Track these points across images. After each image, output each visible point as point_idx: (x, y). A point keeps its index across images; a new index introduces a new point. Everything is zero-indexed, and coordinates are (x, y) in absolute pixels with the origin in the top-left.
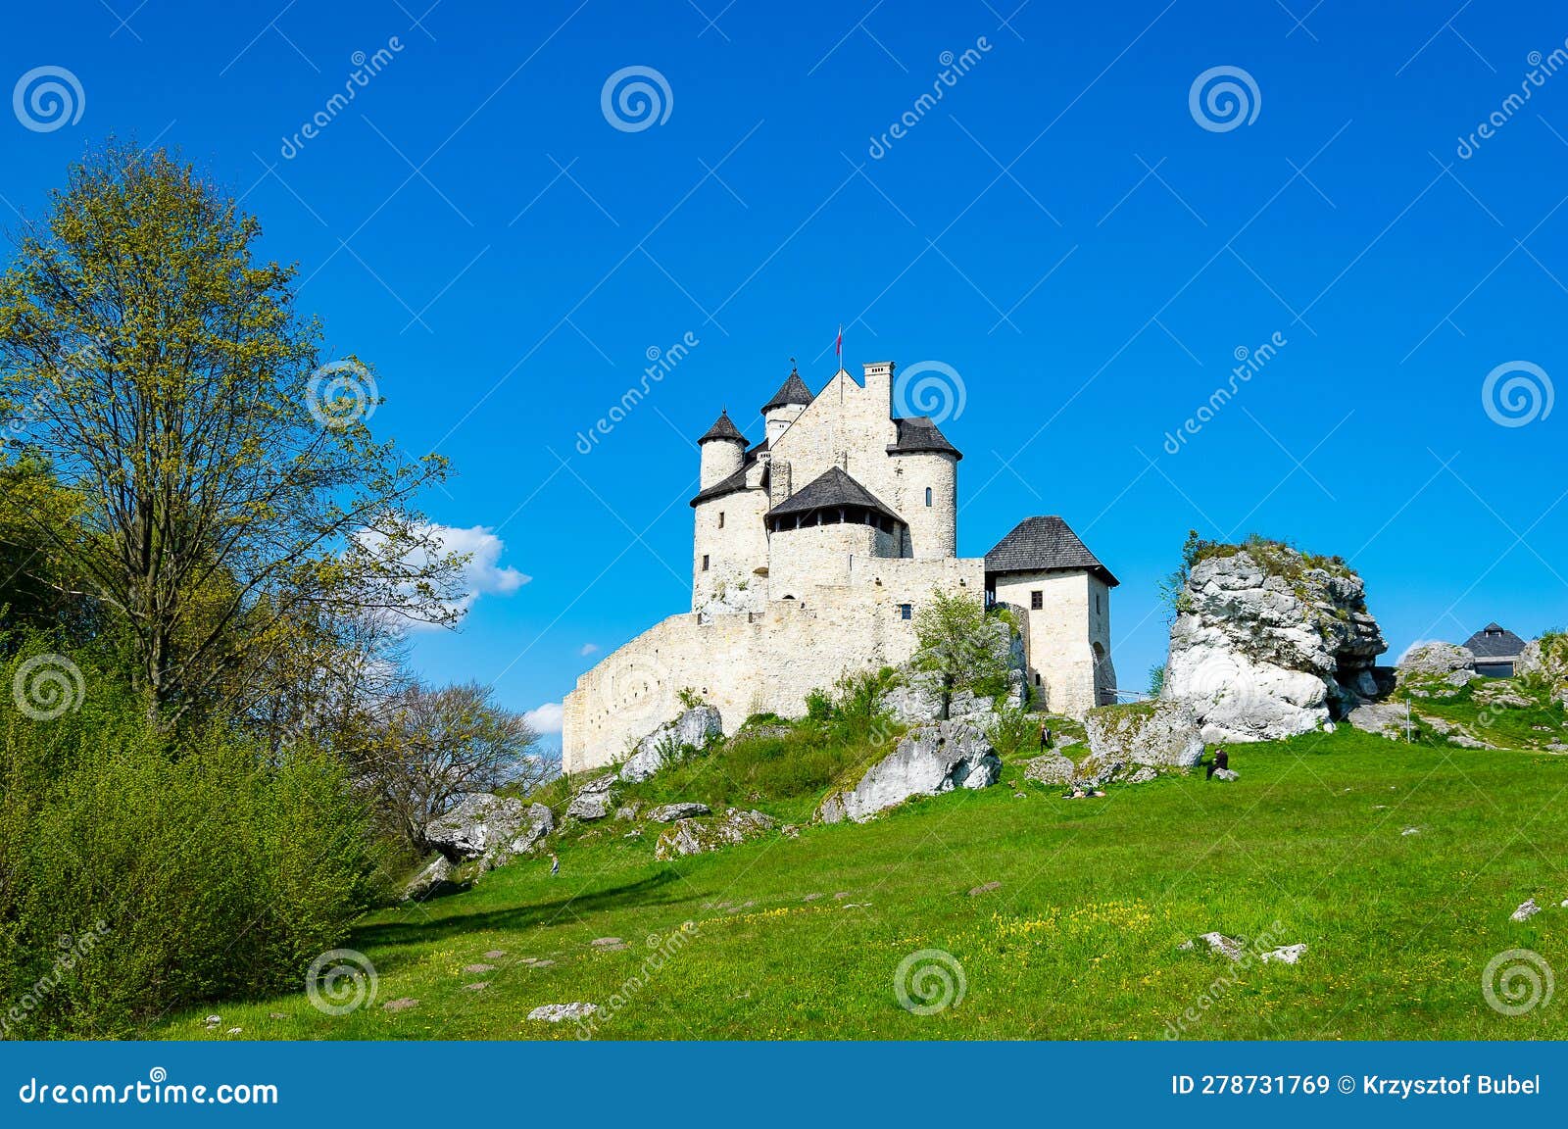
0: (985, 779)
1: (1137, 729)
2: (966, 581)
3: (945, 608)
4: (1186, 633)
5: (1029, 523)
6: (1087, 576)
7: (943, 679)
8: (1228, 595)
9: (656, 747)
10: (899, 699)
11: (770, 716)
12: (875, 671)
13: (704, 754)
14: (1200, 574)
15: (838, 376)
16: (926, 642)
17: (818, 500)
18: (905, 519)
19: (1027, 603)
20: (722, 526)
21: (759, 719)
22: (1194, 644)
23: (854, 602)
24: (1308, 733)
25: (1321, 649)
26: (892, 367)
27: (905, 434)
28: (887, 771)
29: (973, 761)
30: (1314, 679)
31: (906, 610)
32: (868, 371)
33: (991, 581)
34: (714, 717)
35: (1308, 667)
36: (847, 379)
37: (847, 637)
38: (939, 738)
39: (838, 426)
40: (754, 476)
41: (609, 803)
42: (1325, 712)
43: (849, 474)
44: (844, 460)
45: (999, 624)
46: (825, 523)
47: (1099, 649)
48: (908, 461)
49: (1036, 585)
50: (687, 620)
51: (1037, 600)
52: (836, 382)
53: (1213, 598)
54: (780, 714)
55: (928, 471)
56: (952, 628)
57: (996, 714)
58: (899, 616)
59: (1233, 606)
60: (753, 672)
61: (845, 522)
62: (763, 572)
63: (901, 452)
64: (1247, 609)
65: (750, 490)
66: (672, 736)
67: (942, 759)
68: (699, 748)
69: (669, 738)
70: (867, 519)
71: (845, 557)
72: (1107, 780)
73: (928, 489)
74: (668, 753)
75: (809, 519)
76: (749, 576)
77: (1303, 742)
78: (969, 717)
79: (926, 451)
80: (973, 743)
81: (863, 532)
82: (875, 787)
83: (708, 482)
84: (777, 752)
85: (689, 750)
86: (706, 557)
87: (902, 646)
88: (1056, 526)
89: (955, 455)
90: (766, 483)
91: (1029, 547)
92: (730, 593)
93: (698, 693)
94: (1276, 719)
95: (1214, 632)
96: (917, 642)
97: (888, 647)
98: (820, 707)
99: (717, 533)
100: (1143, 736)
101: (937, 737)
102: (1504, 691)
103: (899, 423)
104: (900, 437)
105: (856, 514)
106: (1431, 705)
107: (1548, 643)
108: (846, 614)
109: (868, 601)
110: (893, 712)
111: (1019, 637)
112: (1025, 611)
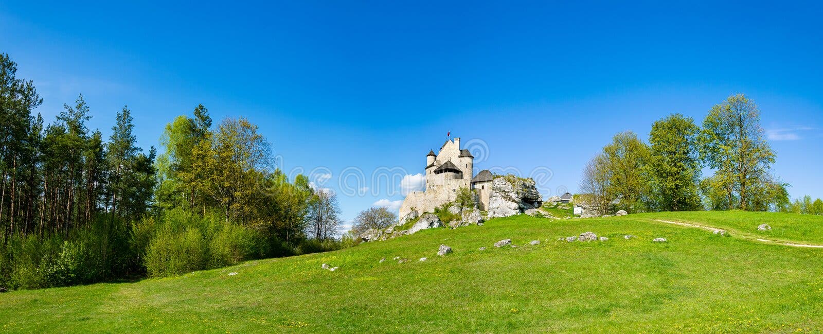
2: (466, 183)
4: (492, 194)
7: (461, 204)
8: (499, 186)
10: (452, 208)
12: (448, 203)
14: (494, 182)
15: (449, 141)
16: (458, 196)
17: (445, 167)
18: (462, 171)
19: (481, 188)
20: (430, 173)
21: (425, 212)
22: (494, 197)
23: (444, 188)
24: (514, 215)
25: (517, 197)
26: (460, 139)
27: (463, 153)
28: (417, 224)
29: (435, 222)
30: (515, 204)
31: (454, 190)
32: (455, 140)
33: (474, 183)
34: (417, 212)
35: (514, 201)
36: (451, 142)
37: (443, 196)
39: (449, 152)
40: (435, 163)
42: (518, 211)
43: (451, 162)
44: (450, 159)
45: (473, 192)
46: (445, 172)
48: (462, 159)
49: (483, 184)
51: (483, 187)
52: (449, 143)
53: (497, 187)
54: (429, 212)
55: (467, 160)
56: (463, 194)
59: (500, 188)
60: (424, 203)
63: (461, 157)
64: (503, 189)
65: (435, 166)
67: (428, 222)
69: (408, 217)
70: (453, 171)
71: (446, 179)
72: (460, 226)
73: (467, 164)
74: (407, 220)
75: (442, 171)
77: (513, 217)
79: (466, 156)
80: (435, 218)
81: (453, 174)
82: (415, 228)
83: (428, 164)
85: (411, 219)
86: (428, 179)
87: (453, 197)
88: (487, 172)
89: (472, 157)
91: (482, 176)
94: (507, 212)
95: (498, 194)
96: (456, 196)
97: (451, 197)
98: (437, 210)
100: (470, 216)
101: (428, 217)
102: (564, 206)
103: (461, 151)
104: (461, 154)
105: (450, 171)
106: (547, 209)
107: (575, 196)
108: (443, 191)
109: (447, 188)
110: (451, 211)
111: (478, 195)
112: (480, 190)
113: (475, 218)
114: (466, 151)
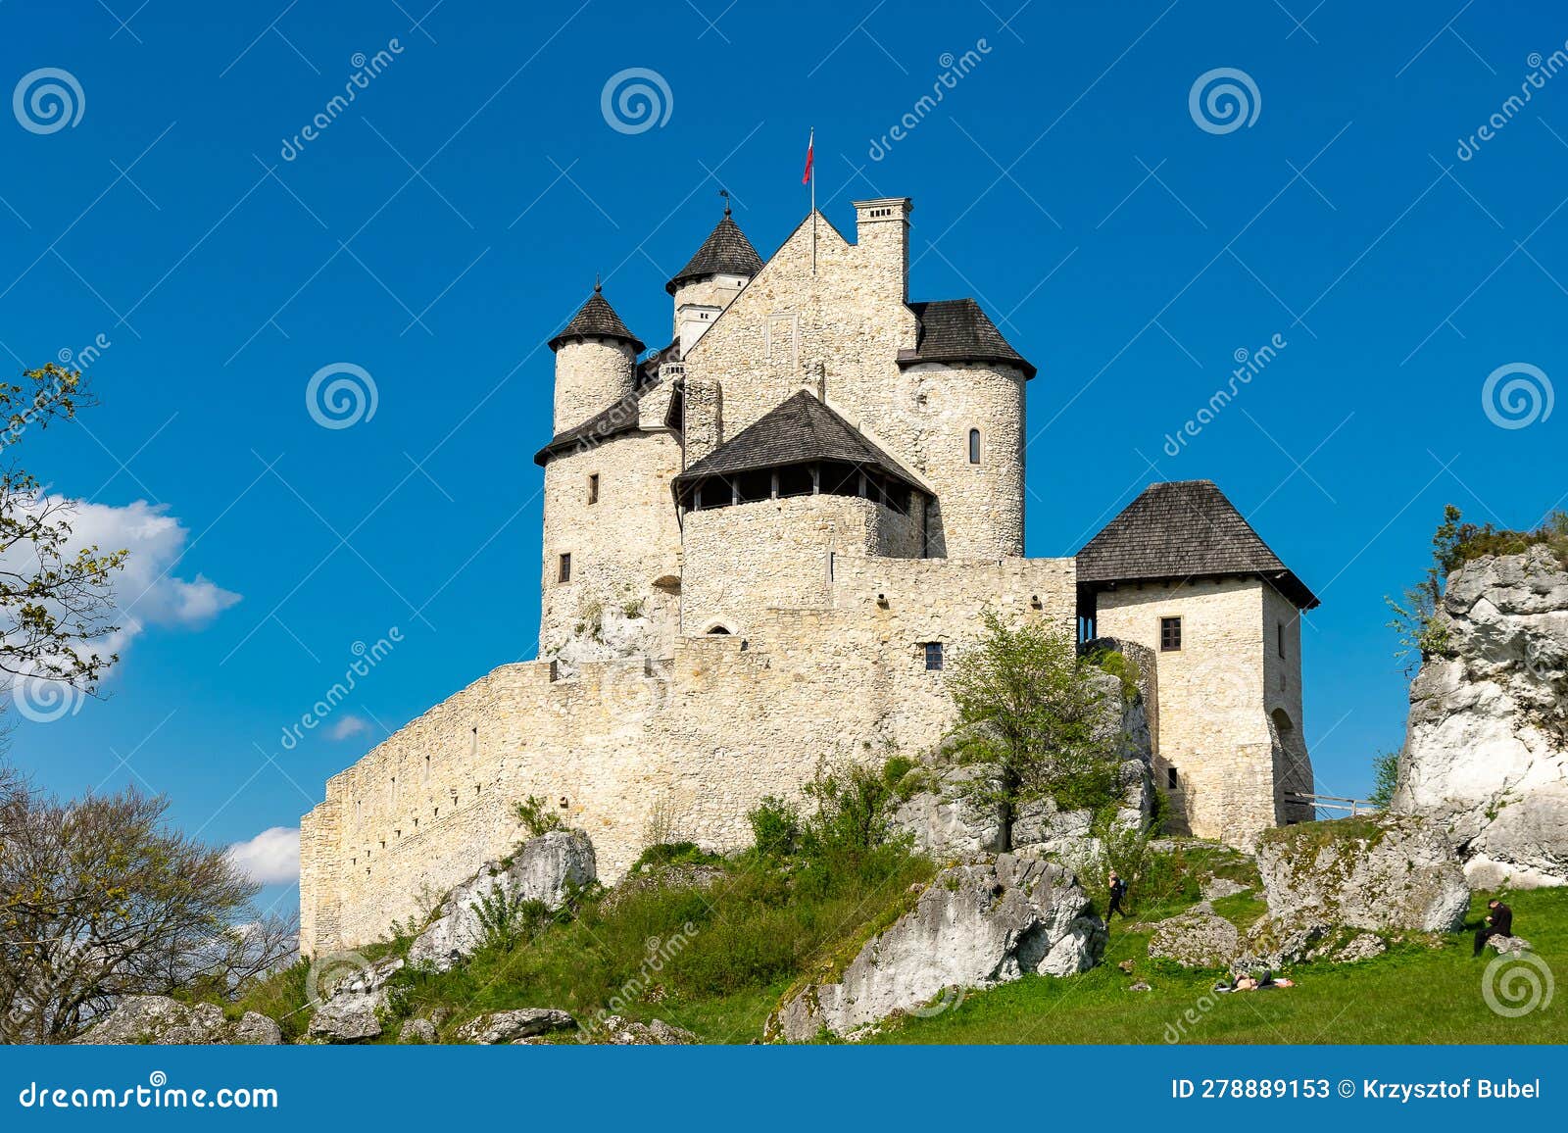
0: (1076, 959)
1: (1350, 866)
2: (1043, 599)
3: (1005, 649)
4: (1437, 692)
5: (1158, 493)
6: (1260, 589)
7: (1000, 778)
8: (1512, 625)
9: (474, 906)
10: (921, 815)
11: (685, 848)
12: (876, 764)
13: (566, 920)
14: (1463, 586)
15: (808, 225)
16: (970, 711)
17: (773, 451)
18: (931, 486)
19: (1152, 639)
20: (594, 500)
21: (665, 853)
22: (1453, 712)
23: (837, 637)
26: (909, 208)
27: (933, 331)
28: (901, 947)
29: (1056, 925)
31: (933, 653)
32: (863, 215)
33: (1088, 600)
34: (581, 852)
36: (826, 230)
37: (826, 704)
38: (993, 885)
39: (809, 314)
40: (653, 408)
41: (388, 1010)
43: (829, 403)
44: (819, 378)
45: (1102, 678)
46: (786, 492)
47: (1282, 722)
48: (935, 380)
49: (1169, 607)
50: (531, 673)
51: (1171, 633)
52: (804, 236)
53: (1487, 629)
54: (703, 844)
55: (972, 398)
56: (1017, 685)
57: (1096, 842)
58: (920, 665)
59: (1522, 644)
60: (653, 769)
61: (824, 490)
62: (671, 585)
63: (923, 364)
65: (646, 433)
66: (505, 887)
67: (1000, 923)
68: (554, 908)
69: (497, 890)
70: (862, 488)
71: (821, 554)
72: (1297, 957)
73: (974, 432)
74: (495, 916)
75: (754, 486)
76: (645, 592)
78: (1049, 846)
79: (969, 362)
80: (1056, 894)
81: (854, 511)
82: (878, 976)
83: (566, 420)
84: (698, 912)
85: (536, 912)
86: (565, 558)
87: (926, 720)
88: (1207, 499)
89: (1023, 370)
90: (675, 421)
91: (1157, 536)
92: (609, 622)
93: (551, 807)
95: (1488, 690)
96: (954, 710)
97: (900, 719)
98: (775, 828)
99: (585, 513)
100: (1360, 877)
101: (989, 883)
103: (918, 309)
104: (922, 335)
108: (827, 661)
109: (864, 638)
110: (910, 839)
111: (1139, 700)
112: (1150, 653)
113: (1408, 887)
114: (965, 312)
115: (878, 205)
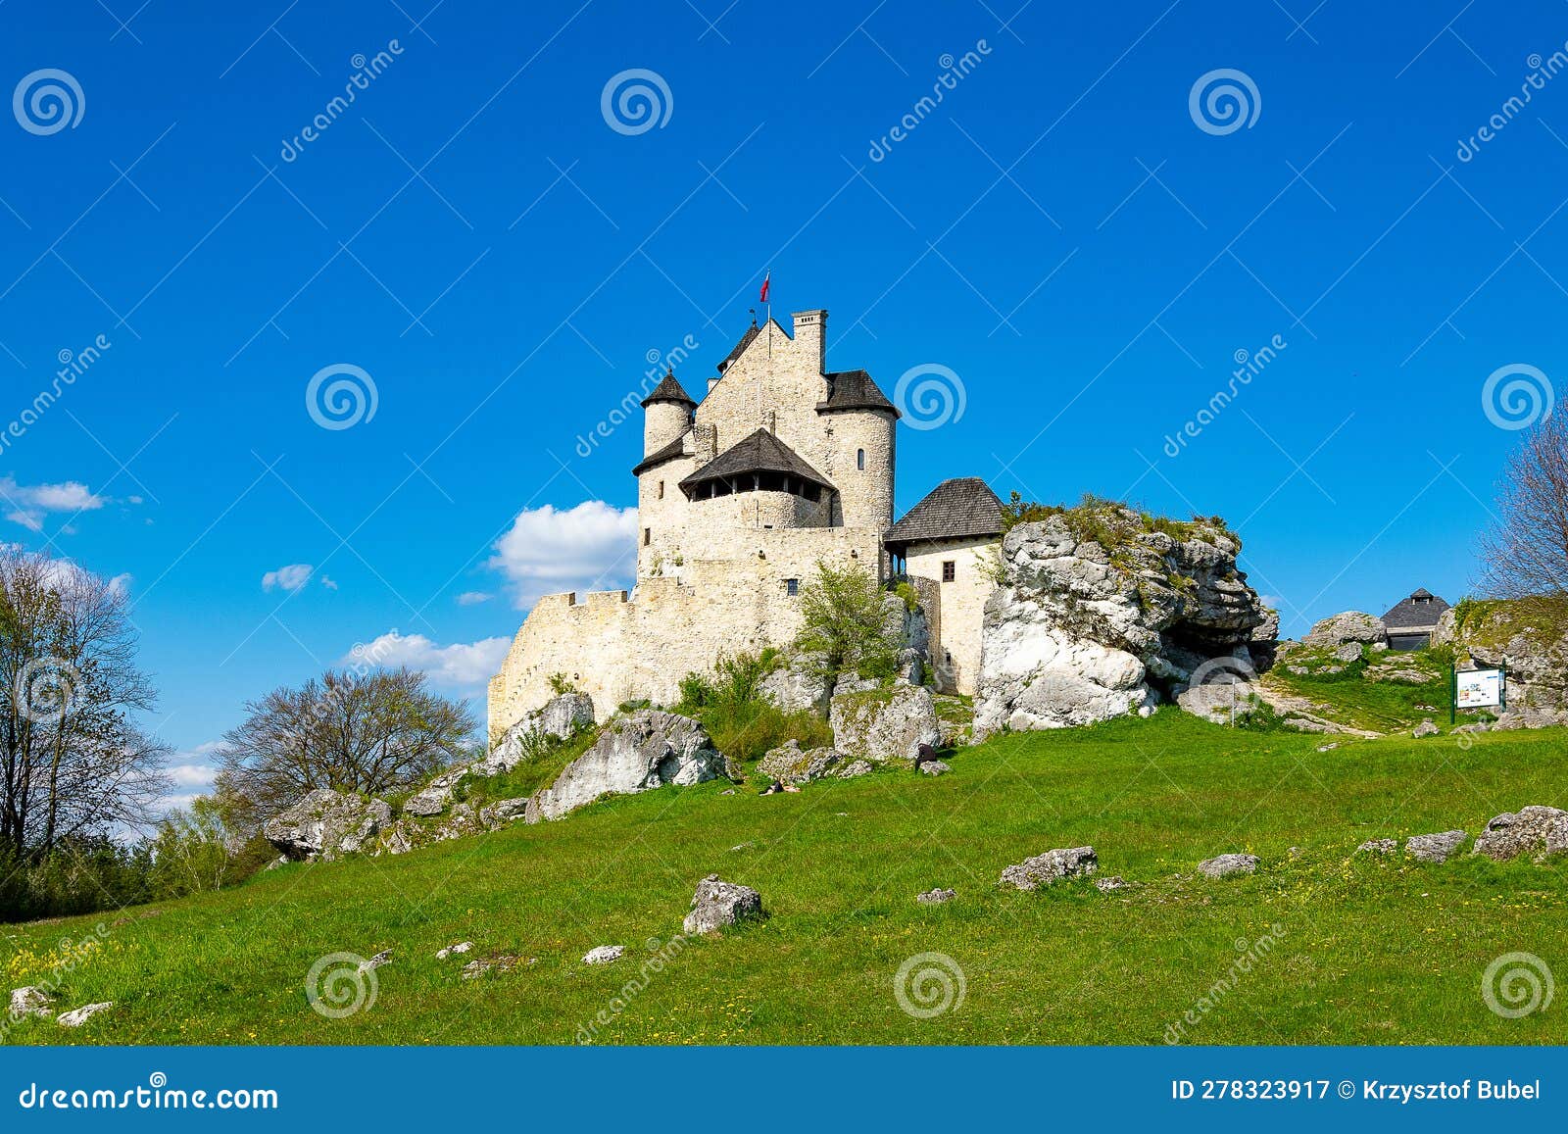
0: (697, 775)
1: (874, 718)
2: (858, 551)
3: (833, 582)
4: (999, 608)
5: (948, 485)
7: (827, 660)
8: (1037, 564)
9: (519, 737)
10: (778, 683)
12: (756, 653)
14: (1010, 541)
15: (766, 328)
16: (814, 618)
17: (734, 466)
18: (834, 483)
19: (937, 574)
20: (661, 497)
22: (1007, 620)
23: (735, 577)
24: (1117, 717)
25: (1138, 623)
26: (824, 316)
27: (839, 390)
28: (586, 768)
29: (685, 755)
30: (1126, 656)
31: (792, 585)
32: (797, 321)
34: (583, 703)
35: (1118, 642)
36: (776, 331)
37: (727, 617)
38: (647, 729)
39: (767, 383)
40: (689, 441)
41: (451, 798)
42: (1141, 694)
43: (776, 434)
44: (771, 420)
45: (893, 599)
46: (740, 490)
48: (838, 420)
49: (948, 555)
50: (558, 600)
51: (949, 570)
52: (764, 334)
53: (1024, 568)
54: (655, 701)
55: (859, 431)
56: (840, 604)
58: (784, 592)
59: (1043, 577)
60: (625, 655)
61: (760, 489)
63: (832, 411)
64: (1058, 580)
65: (688, 456)
66: (537, 726)
67: (644, 753)
68: (564, 739)
69: (533, 729)
70: (786, 486)
72: (819, 775)
73: (860, 451)
74: (530, 742)
75: (724, 486)
77: (1113, 729)
79: (858, 408)
80: (684, 736)
81: (774, 501)
82: (573, 785)
83: (651, 449)
85: (554, 740)
86: (648, 530)
87: (787, 624)
88: (974, 487)
91: (943, 512)
92: (666, 569)
93: (570, 679)
94: (1083, 703)
95: (1031, 606)
96: (803, 619)
97: (772, 625)
98: (694, 692)
99: (658, 504)
100: (878, 725)
102: (1404, 666)
103: (831, 378)
104: (831, 394)
105: (771, 481)
106: (1309, 683)
107: (1464, 610)
108: (727, 591)
109: (751, 577)
110: (772, 697)
111: (921, 612)
112: (935, 583)
113: (904, 731)
114: (859, 378)
115: (806, 315)
